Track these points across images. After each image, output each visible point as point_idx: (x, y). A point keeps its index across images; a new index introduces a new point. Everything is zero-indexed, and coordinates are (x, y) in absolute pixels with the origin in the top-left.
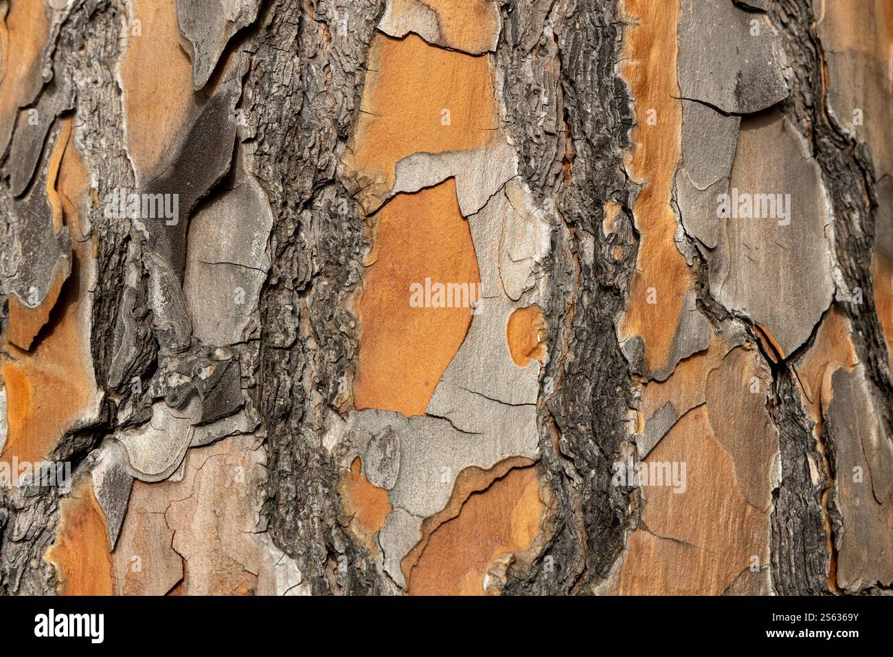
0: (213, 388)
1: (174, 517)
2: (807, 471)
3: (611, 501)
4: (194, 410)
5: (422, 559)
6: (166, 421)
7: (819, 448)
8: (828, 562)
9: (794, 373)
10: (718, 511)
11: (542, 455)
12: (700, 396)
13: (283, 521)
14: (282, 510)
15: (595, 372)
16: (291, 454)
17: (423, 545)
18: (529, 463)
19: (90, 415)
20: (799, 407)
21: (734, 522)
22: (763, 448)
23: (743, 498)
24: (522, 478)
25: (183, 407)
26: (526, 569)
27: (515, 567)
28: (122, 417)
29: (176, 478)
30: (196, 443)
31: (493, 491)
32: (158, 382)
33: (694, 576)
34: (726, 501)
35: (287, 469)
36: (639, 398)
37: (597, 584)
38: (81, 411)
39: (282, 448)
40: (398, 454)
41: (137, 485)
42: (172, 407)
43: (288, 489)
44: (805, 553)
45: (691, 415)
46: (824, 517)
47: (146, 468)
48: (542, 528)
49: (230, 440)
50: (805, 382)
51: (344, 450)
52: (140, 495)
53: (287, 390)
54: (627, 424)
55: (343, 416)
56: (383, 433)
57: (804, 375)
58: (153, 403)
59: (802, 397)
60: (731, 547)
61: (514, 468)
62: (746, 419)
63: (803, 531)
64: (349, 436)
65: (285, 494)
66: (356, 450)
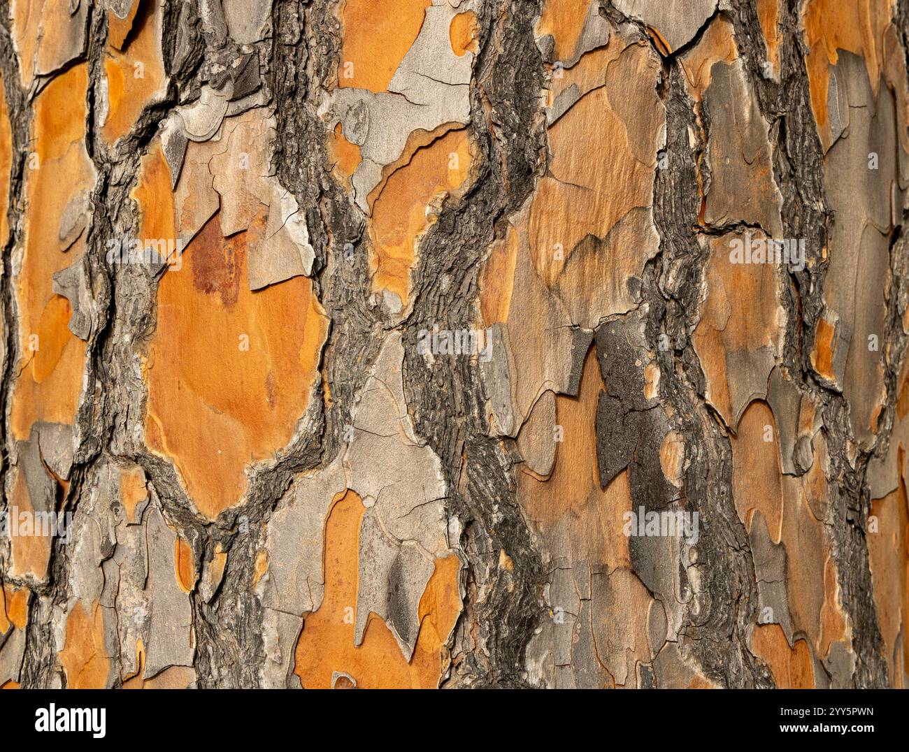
0: (241, 74)
1: (215, 166)
2: (687, 137)
3: (526, 155)
4: (228, 90)
5: (383, 194)
6: (210, 99)
7: (698, 120)
8: (700, 205)
9: (680, 64)
10: (612, 165)
11: (472, 121)
12: (600, 80)
13: (288, 168)
14: (288, 161)
15: (518, 62)
16: (295, 121)
17: (383, 184)
18: (462, 127)
19: (161, 95)
20: (682, 90)
21: (625, 173)
22: (652, 120)
23: (633, 156)
24: (457, 138)
25: (220, 88)
26: (457, 203)
27: (450, 201)
28: (183, 97)
29: (216, 138)
30: (229, 113)
31: (436, 147)
32: (204, 71)
33: (591, 212)
34: (619, 159)
35: (292, 131)
36: (550, 81)
37: (512, 215)
38: (155, 92)
39: (289, 117)
40: (367, 120)
41: (191, 144)
42: (214, 88)
43: (292, 146)
44: (682, 198)
45: (593, 94)
46: (697, 172)
47: (195, 132)
48: (470, 173)
49: (253, 111)
50: (689, 71)
51: (329, 117)
52: (193, 151)
53: (292, 75)
54: (540, 100)
55: (330, 92)
56: (357, 105)
57: (689, 66)
58: (201, 86)
59: (685, 82)
60: (622, 192)
61: (450, 130)
62: (639, 98)
63: (681, 181)
64: (333, 107)
65: (290, 150)
66: (338, 117)
